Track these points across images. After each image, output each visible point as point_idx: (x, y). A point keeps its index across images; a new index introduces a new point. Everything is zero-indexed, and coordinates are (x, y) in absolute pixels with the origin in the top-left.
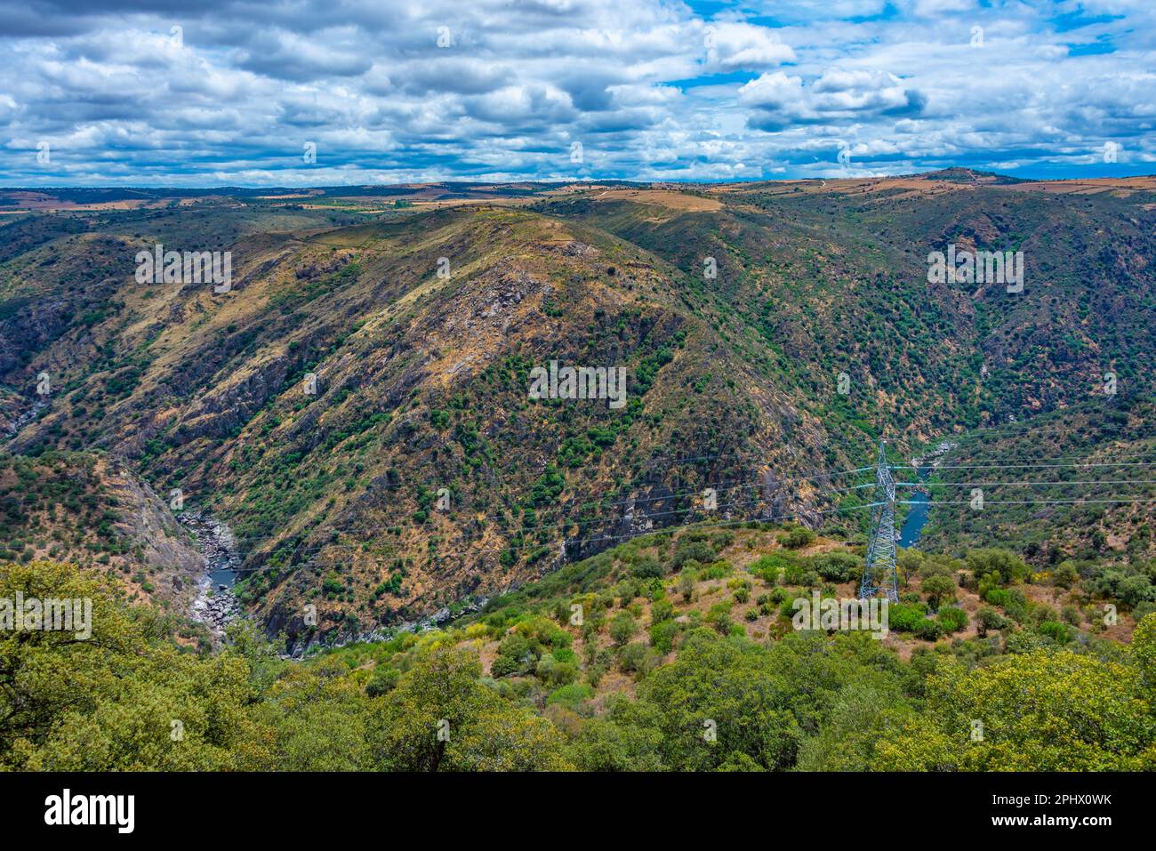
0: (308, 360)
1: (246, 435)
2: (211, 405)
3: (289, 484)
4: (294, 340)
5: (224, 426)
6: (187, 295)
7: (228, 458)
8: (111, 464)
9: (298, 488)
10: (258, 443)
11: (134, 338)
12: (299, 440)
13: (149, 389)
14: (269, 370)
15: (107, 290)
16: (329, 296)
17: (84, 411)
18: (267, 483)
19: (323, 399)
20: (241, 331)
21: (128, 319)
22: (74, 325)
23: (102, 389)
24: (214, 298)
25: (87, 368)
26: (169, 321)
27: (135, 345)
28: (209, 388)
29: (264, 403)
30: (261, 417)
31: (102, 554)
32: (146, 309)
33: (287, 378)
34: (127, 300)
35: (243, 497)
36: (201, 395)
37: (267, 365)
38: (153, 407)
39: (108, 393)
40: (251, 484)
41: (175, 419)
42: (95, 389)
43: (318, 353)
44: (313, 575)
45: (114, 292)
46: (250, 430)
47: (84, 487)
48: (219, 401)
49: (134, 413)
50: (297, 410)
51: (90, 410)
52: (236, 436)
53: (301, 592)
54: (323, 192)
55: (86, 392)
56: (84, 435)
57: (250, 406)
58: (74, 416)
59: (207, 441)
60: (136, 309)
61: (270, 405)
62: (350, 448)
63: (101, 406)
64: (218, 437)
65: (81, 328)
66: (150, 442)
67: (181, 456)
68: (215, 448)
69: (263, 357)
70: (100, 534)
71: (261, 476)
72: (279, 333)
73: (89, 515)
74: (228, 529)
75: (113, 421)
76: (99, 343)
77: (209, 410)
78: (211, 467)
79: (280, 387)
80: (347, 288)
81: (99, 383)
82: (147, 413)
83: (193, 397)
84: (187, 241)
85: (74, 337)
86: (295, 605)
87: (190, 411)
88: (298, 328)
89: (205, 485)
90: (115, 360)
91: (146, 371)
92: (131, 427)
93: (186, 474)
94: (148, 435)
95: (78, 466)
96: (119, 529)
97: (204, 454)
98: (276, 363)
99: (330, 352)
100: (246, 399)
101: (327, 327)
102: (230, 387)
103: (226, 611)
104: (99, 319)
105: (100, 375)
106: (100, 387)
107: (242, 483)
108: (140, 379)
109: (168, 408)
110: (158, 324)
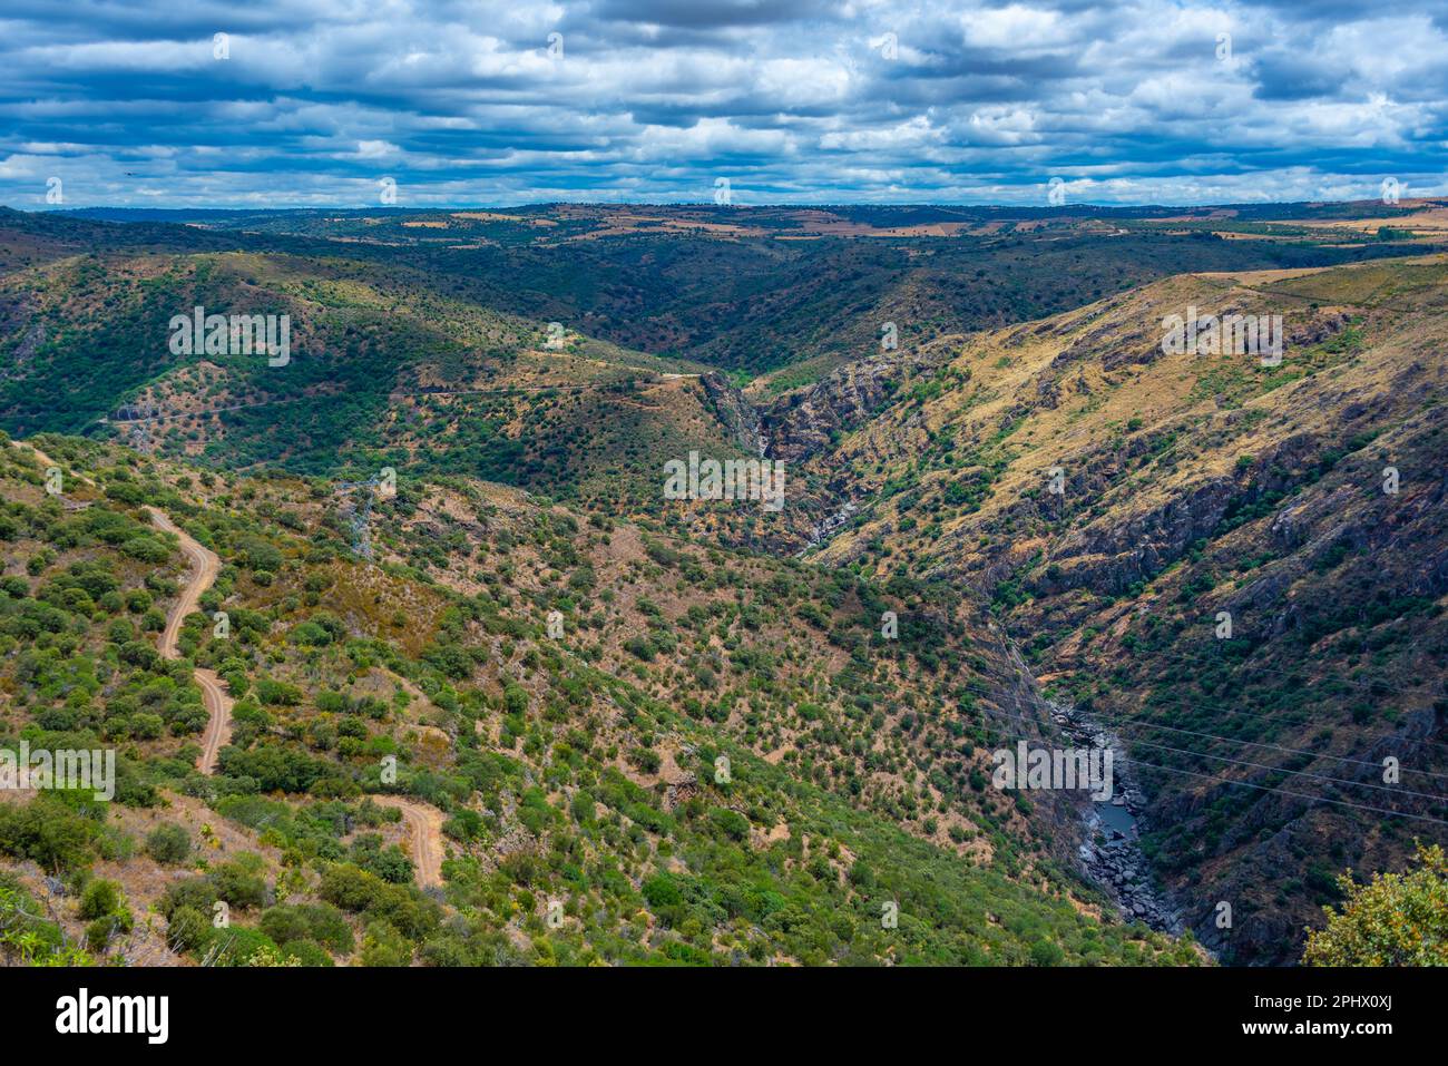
0: (1266, 489)
1: (1152, 596)
2: (1099, 541)
3: (1227, 689)
4: (1245, 453)
5: (1117, 578)
6: (1063, 365)
7: (1121, 628)
8: (979, 608)
9: (1247, 700)
10: (1172, 613)
11: (982, 425)
12: (1249, 620)
13: (1006, 504)
14: (1201, 496)
15: (947, 350)
16: (1306, 385)
17: (913, 524)
18: (1189, 680)
19: (1296, 557)
20: (1151, 429)
21: (975, 397)
22: (900, 399)
23: (939, 495)
24: (1106, 375)
25: (914, 462)
26: (1035, 405)
27: (984, 435)
28: (1095, 514)
29: (1186, 549)
30: (1178, 570)
31: (963, 741)
32: (1000, 384)
33: (1228, 514)
34: (974, 367)
35: (1144, 696)
36: (1082, 525)
37: (1197, 488)
38: (1009, 532)
39: (948, 501)
40: (1158, 676)
41: (1040, 554)
42: (930, 495)
43: (1286, 478)
44: (1291, 856)
45: (956, 355)
46: (1158, 590)
47: (943, 636)
48: (1111, 537)
49: (982, 537)
50: (1243, 569)
51: (922, 525)
52: (1136, 596)
53: (1269, 879)
54: (1234, 213)
55: (917, 496)
56: (912, 559)
57: (1162, 551)
58: (901, 530)
59: (1088, 597)
60: (986, 383)
61: (1196, 553)
62: (1350, 647)
63: (937, 520)
64: (1107, 593)
65: (909, 404)
66: (1002, 584)
67: (1047, 612)
68: (1101, 609)
69: (1190, 475)
70: (961, 710)
71: (1177, 667)
72: (1217, 438)
73: (947, 679)
74: (1118, 742)
75: (954, 545)
76: (933, 426)
77: (1096, 549)
78: (1091, 639)
79: (1214, 527)
80: (1341, 372)
81: (936, 487)
82: (1000, 539)
83: (1068, 525)
84: (1049, 284)
85: (899, 415)
86: (1257, 897)
87: (1064, 545)
88: (1250, 433)
89: (1081, 665)
90: (954, 454)
91: (1001, 475)
92: (976, 557)
93: (1052, 643)
94: (1000, 573)
95: (937, 604)
96: (987, 707)
97: (1083, 617)
98: (1212, 487)
99: (1308, 480)
100: (1157, 539)
101: (1307, 436)
102: (1133, 516)
103: (1129, 874)
104: (934, 394)
105: (938, 474)
106: (937, 491)
107: (1143, 672)
108: (993, 487)
109: (1030, 536)
110: (1019, 407)
